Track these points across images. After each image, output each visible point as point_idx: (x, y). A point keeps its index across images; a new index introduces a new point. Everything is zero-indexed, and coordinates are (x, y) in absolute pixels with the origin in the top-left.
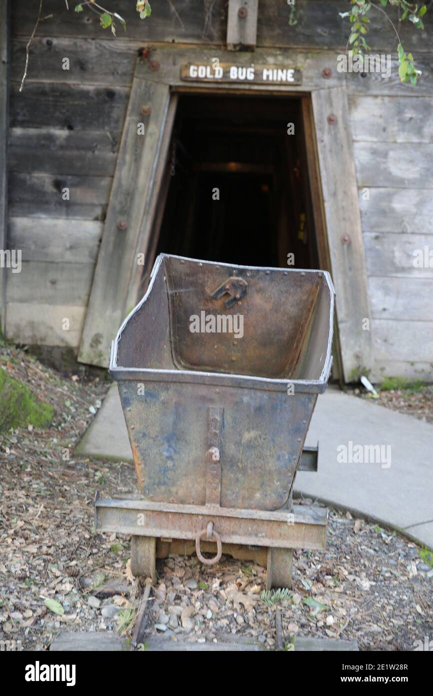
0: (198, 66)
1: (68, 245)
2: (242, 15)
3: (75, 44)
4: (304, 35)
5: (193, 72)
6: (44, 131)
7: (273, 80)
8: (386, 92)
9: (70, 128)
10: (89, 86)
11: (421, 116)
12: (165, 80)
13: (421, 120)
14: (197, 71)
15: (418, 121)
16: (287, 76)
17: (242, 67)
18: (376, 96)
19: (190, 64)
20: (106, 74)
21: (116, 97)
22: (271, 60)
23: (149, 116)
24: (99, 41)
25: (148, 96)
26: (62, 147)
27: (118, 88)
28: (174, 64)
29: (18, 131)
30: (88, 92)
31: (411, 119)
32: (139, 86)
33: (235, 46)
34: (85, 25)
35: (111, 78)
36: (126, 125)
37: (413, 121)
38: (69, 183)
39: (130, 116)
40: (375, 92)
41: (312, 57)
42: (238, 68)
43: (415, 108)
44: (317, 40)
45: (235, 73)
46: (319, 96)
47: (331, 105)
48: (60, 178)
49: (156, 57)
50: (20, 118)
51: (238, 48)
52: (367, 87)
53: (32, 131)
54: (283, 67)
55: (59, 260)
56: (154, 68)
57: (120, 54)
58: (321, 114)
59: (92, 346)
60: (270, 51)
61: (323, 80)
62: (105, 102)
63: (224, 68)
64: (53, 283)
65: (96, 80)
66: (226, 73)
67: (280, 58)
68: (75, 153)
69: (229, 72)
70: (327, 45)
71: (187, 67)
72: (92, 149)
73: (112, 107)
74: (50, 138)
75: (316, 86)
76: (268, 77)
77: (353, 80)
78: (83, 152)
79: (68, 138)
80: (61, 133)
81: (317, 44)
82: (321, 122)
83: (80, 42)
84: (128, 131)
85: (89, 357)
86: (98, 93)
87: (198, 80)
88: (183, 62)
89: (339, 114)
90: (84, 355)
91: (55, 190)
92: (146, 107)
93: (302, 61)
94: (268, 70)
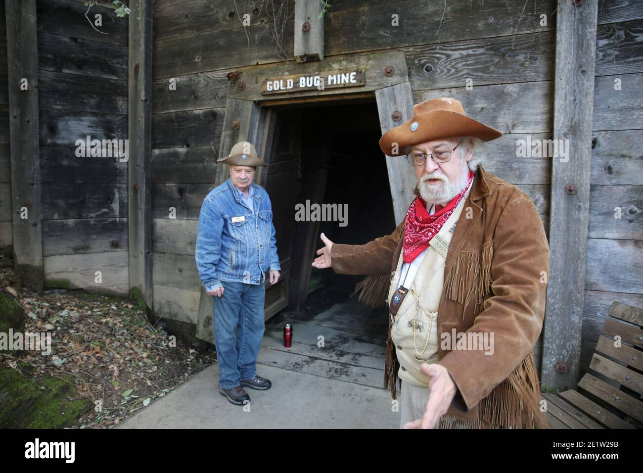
0: (273, 81)
1: (189, 241)
2: (306, 30)
3: (190, 79)
4: (367, 38)
5: (269, 88)
6: (172, 150)
7: (337, 84)
8: (453, 84)
9: (188, 146)
10: (199, 111)
11: (493, 105)
12: (250, 97)
13: (494, 110)
14: (272, 85)
15: (491, 111)
16: (349, 79)
17: (310, 77)
18: (443, 89)
19: (267, 80)
20: (210, 99)
21: (218, 116)
22: (336, 66)
23: (238, 129)
24: (206, 74)
25: (237, 113)
26: (183, 162)
27: (219, 110)
28: (257, 82)
29: (157, 152)
30: (199, 115)
31: (482, 109)
32: (231, 106)
33: (302, 57)
34: (196, 63)
35: (214, 101)
36: (222, 139)
37: (485, 112)
38: (188, 190)
39: (225, 131)
40: (441, 85)
41: (374, 58)
42: (306, 77)
43: (486, 97)
44: (380, 41)
45: (303, 83)
46: (382, 94)
47: (395, 102)
48: (183, 186)
49: (243, 79)
50: (158, 142)
51: (305, 60)
52: (433, 80)
53: (165, 151)
54: (346, 71)
55: (184, 253)
56: (242, 88)
57: (219, 81)
58: (385, 112)
59: (204, 326)
60: (336, 58)
61: (385, 78)
62: (211, 122)
63: (293, 79)
64: (180, 271)
65: (204, 105)
66: (296, 83)
67: (344, 63)
68: (191, 165)
69: (298, 82)
70: (389, 45)
71: (265, 83)
72: (202, 161)
73: (216, 125)
74: (176, 155)
75: (380, 85)
76: (332, 81)
77: (418, 75)
78: (196, 164)
79: (187, 153)
80: (182, 150)
81: (380, 45)
82: (385, 120)
83: (193, 77)
84: (223, 145)
85: (203, 335)
86: (206, 115)
87: (273, 93)
88: (262, 79)
89: (403, 110)
90: (200, 333)
91: (180, 197)
92: (235, 122)
93: (364, 63)
94: (332, 76)
